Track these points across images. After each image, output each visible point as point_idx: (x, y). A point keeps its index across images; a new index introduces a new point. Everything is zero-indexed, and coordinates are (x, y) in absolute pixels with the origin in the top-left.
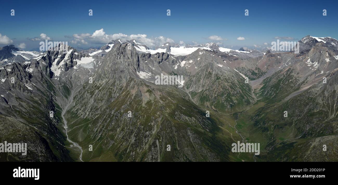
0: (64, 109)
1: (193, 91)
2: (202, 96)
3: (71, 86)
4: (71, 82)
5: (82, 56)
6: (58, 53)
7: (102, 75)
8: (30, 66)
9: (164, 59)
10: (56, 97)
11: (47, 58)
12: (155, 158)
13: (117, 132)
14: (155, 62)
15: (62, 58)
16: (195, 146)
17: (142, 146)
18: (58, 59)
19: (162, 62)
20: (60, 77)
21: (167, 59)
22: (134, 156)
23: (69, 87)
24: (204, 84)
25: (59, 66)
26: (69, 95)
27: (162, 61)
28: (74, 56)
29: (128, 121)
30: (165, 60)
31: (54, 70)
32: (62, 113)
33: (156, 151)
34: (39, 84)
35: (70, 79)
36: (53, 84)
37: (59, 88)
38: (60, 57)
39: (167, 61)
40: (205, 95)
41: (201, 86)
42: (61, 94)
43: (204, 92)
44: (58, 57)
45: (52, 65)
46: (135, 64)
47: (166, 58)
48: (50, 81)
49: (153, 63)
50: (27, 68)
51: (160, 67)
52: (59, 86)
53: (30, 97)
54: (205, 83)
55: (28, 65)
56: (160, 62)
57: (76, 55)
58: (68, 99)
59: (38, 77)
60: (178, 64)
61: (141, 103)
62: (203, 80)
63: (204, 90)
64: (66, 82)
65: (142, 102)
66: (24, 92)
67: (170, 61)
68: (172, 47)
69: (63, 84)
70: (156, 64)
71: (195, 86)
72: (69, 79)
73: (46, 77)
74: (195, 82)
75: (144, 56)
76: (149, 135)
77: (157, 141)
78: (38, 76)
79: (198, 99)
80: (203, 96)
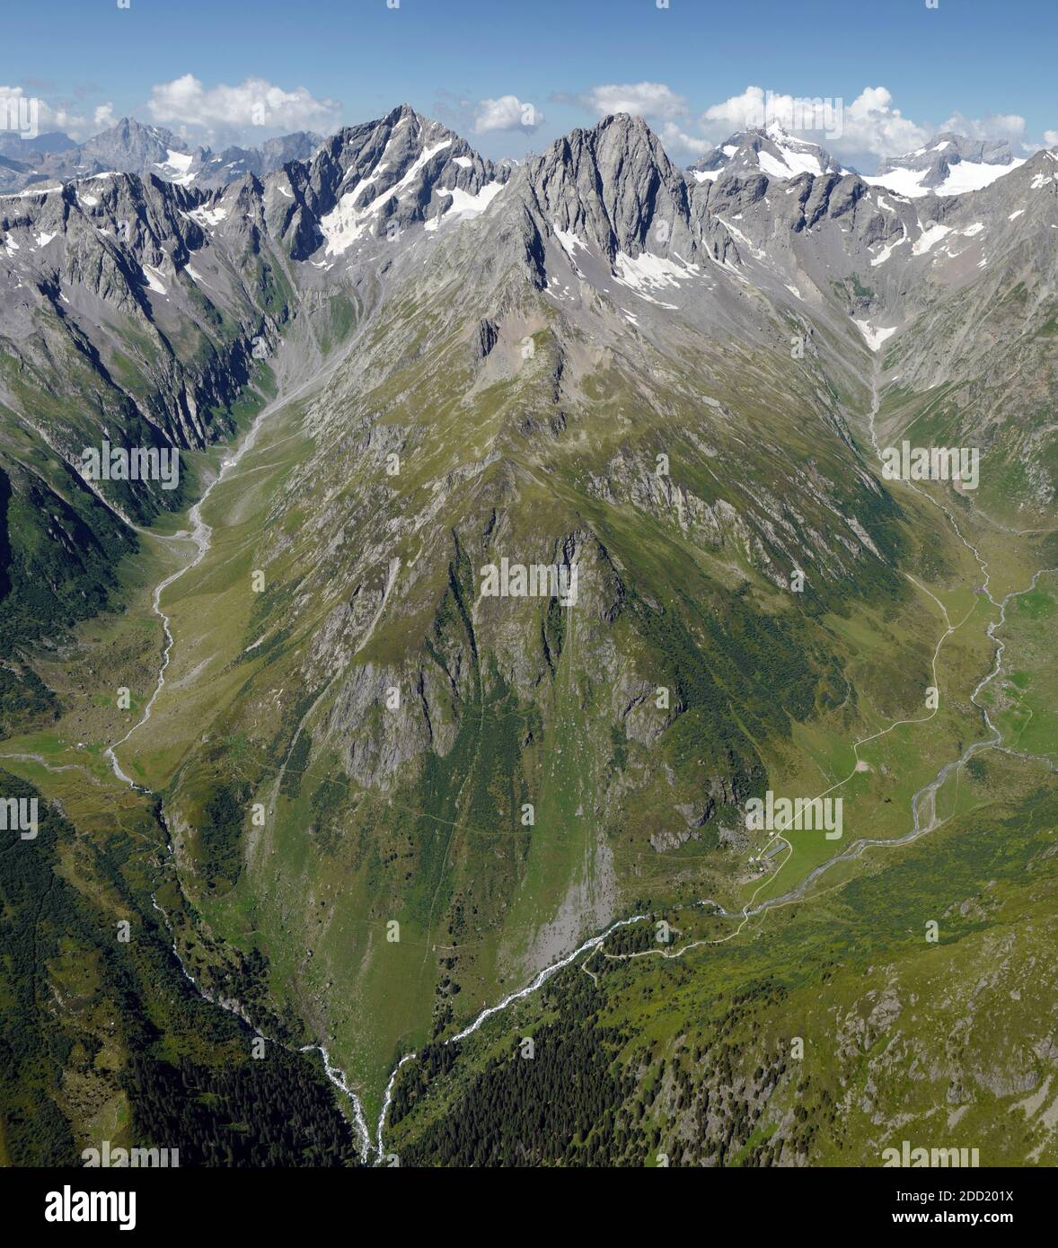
0: (284, 394)
1: (903, 381)
2: (928, 413)
3: (370, 304)
4: (376, 284)
5: (492, 177)
6: (380, 154)
7: (448, 254)
8: (219, 195)
9: (829, 208)
10: (283, 343)
11: (317, 173)
12: (348, 636)
13: (320, 503)
14: (780, 220)
15: (390, 179)
16: (574, 622)
17: (346, 574)
18: (371, 180)
19: (817, 225)
20: (340, 261)
21: (847, 210)
22: (296, 613)
23: (357, 308)
24: (966, 348)
25: (363, 215)
26: (341, 342)
27: (815, 220)
28: (446, 173)
29: (378, 460)
30: (835, 215)
31: (332, 229)
32: (266, 409)
33: (371, 605)
34: (223, 275)
35: (379, 272)
36: (293, 285)
37: (313, 306)
38: (381, 171)
39: (845, 221)
40: (946, 411)
41: (947, 360)
42: (311, 332)
43: (945, 395)
44: (374, 172)
45: (336, 207)
46: (627, 213)
47: (839, 205)
48: (287, 271)
49: (766, 227)
50: (206, 205)
51: (797, 247)
52: (313, 298)
53: (125, 318)
54: (973, 348)
55: (211, 193)
56: (802, 223)
57: (458, 167)
58: (328, 356)
59: (232, 250)
60: (900, 242)
61: (462, 387)
62: (972, 327)
63: (953, 385)
64: (354, 283)
65: (469, 383)
66: (109, 294)
67: (863, 218)
68: (967, 160)
69: (335, 292)
70: (780, 229)
71: (918, 360)
72: (374, 272)
73: (271, 253)
74: (929, 336)
75: (736, 189)
76: (393, 535)
77: (396, 565)
78: (236, 244)
79: (902, 423)
80: (932, 415)
